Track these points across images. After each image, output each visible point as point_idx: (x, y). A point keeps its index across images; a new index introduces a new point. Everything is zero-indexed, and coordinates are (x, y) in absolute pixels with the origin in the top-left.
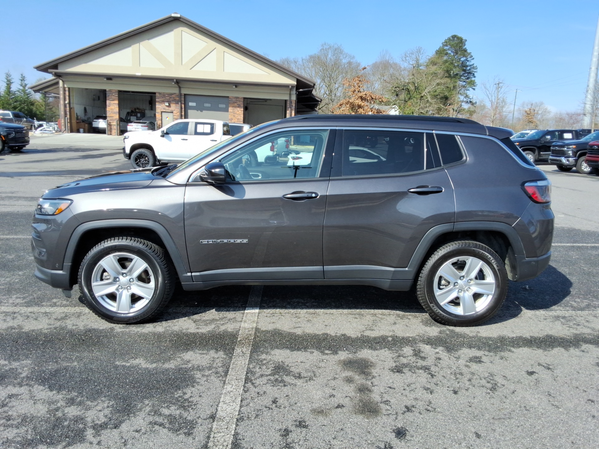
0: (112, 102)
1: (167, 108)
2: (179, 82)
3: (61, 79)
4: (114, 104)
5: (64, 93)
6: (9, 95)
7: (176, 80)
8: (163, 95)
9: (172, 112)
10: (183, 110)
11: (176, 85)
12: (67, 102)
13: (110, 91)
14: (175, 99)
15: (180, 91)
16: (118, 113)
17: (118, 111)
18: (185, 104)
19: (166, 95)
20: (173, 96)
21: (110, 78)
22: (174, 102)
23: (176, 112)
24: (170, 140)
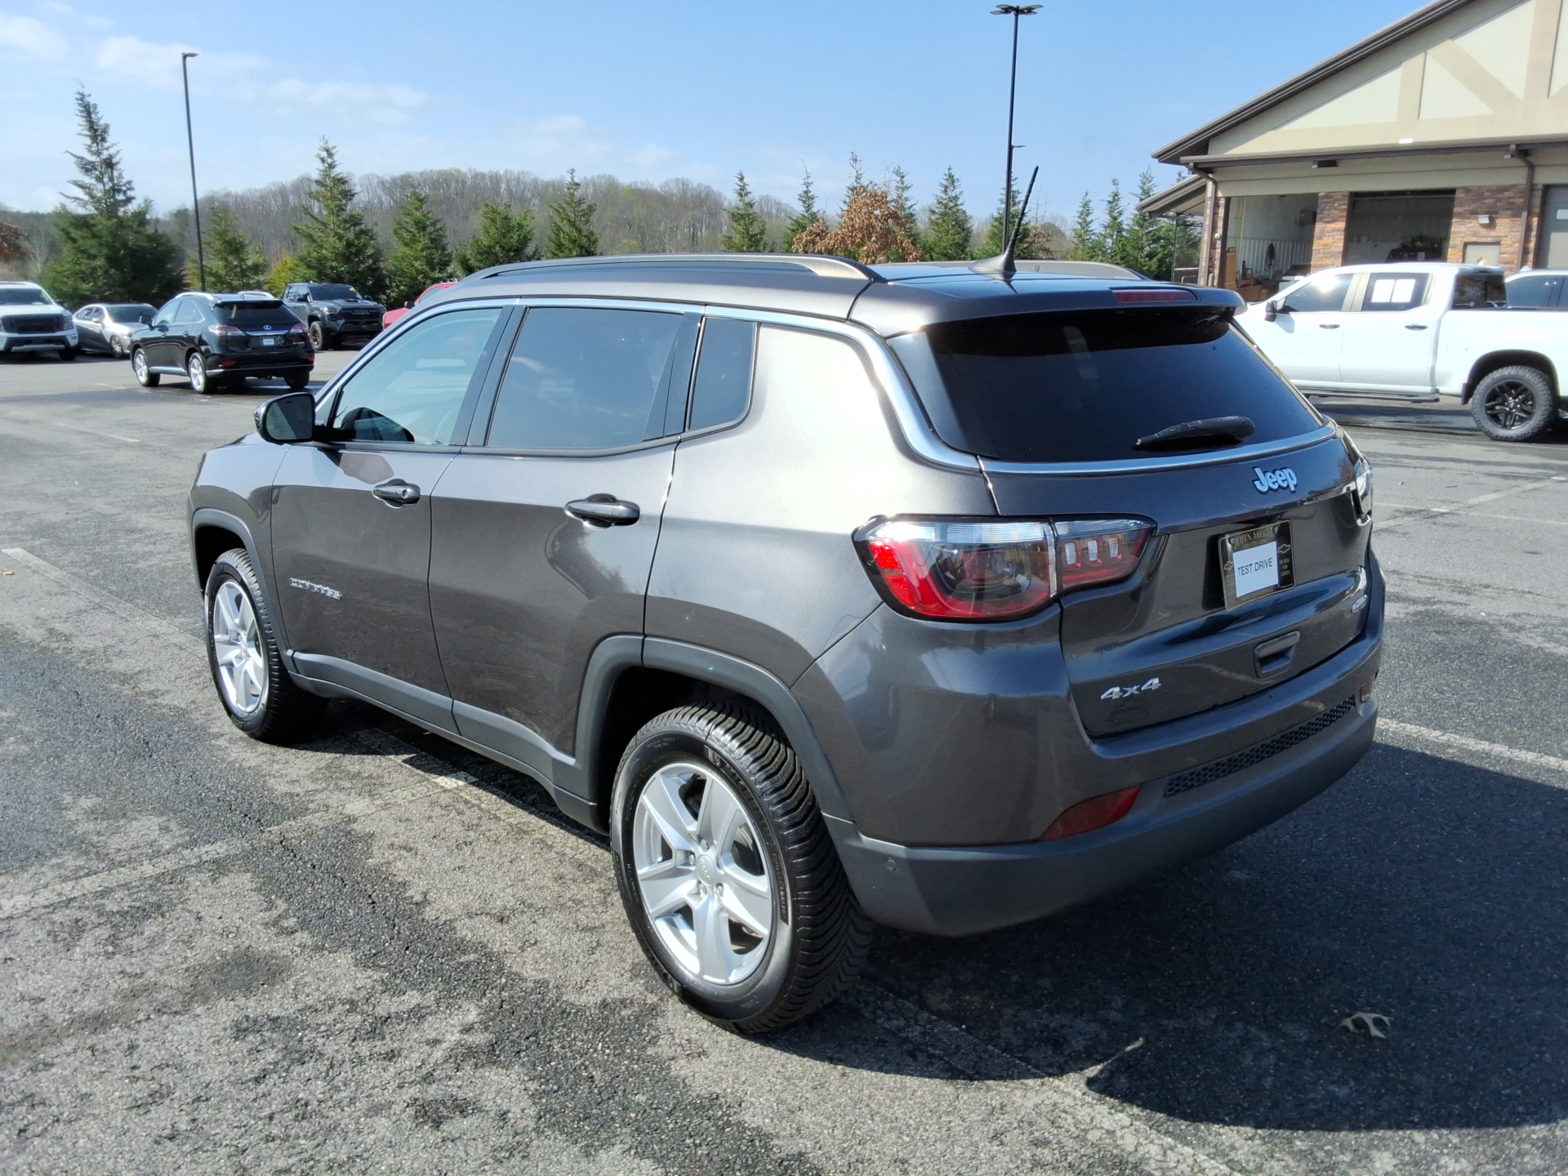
0: (1328, 225)
1: (1484, 232)
2: (1526, 151)
3: (1209, 178)
4: (1334, 230)
5: (1215, 214)
6: (1141, 226)
7: (1518, 145)
8: (1476, 194)
9: (1498, 243)
10: (1534, 233)
11: (1519, 162)
12: (1217, 235)
13: (1328, 196)
14: (1512, 203)
15: (1531, 176)
16: (1341, 255)
17: (1341, 249)
18: (1542, 216)
19: (1487, 194)
20: (1507, 194)
21: (1328, 161)
22: (1509, 212)
23: (1509, 242)
24: (1290, 329)
